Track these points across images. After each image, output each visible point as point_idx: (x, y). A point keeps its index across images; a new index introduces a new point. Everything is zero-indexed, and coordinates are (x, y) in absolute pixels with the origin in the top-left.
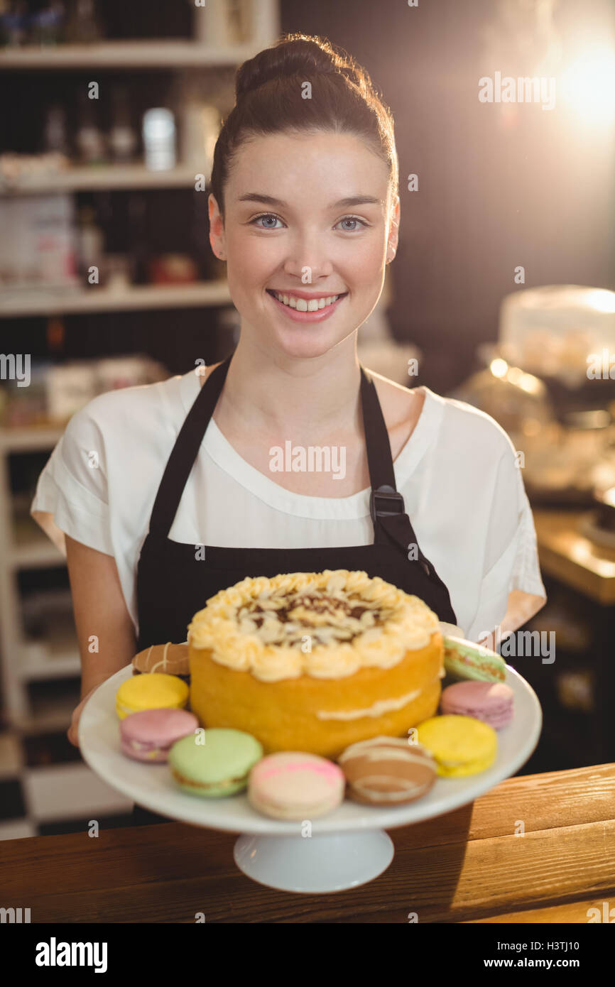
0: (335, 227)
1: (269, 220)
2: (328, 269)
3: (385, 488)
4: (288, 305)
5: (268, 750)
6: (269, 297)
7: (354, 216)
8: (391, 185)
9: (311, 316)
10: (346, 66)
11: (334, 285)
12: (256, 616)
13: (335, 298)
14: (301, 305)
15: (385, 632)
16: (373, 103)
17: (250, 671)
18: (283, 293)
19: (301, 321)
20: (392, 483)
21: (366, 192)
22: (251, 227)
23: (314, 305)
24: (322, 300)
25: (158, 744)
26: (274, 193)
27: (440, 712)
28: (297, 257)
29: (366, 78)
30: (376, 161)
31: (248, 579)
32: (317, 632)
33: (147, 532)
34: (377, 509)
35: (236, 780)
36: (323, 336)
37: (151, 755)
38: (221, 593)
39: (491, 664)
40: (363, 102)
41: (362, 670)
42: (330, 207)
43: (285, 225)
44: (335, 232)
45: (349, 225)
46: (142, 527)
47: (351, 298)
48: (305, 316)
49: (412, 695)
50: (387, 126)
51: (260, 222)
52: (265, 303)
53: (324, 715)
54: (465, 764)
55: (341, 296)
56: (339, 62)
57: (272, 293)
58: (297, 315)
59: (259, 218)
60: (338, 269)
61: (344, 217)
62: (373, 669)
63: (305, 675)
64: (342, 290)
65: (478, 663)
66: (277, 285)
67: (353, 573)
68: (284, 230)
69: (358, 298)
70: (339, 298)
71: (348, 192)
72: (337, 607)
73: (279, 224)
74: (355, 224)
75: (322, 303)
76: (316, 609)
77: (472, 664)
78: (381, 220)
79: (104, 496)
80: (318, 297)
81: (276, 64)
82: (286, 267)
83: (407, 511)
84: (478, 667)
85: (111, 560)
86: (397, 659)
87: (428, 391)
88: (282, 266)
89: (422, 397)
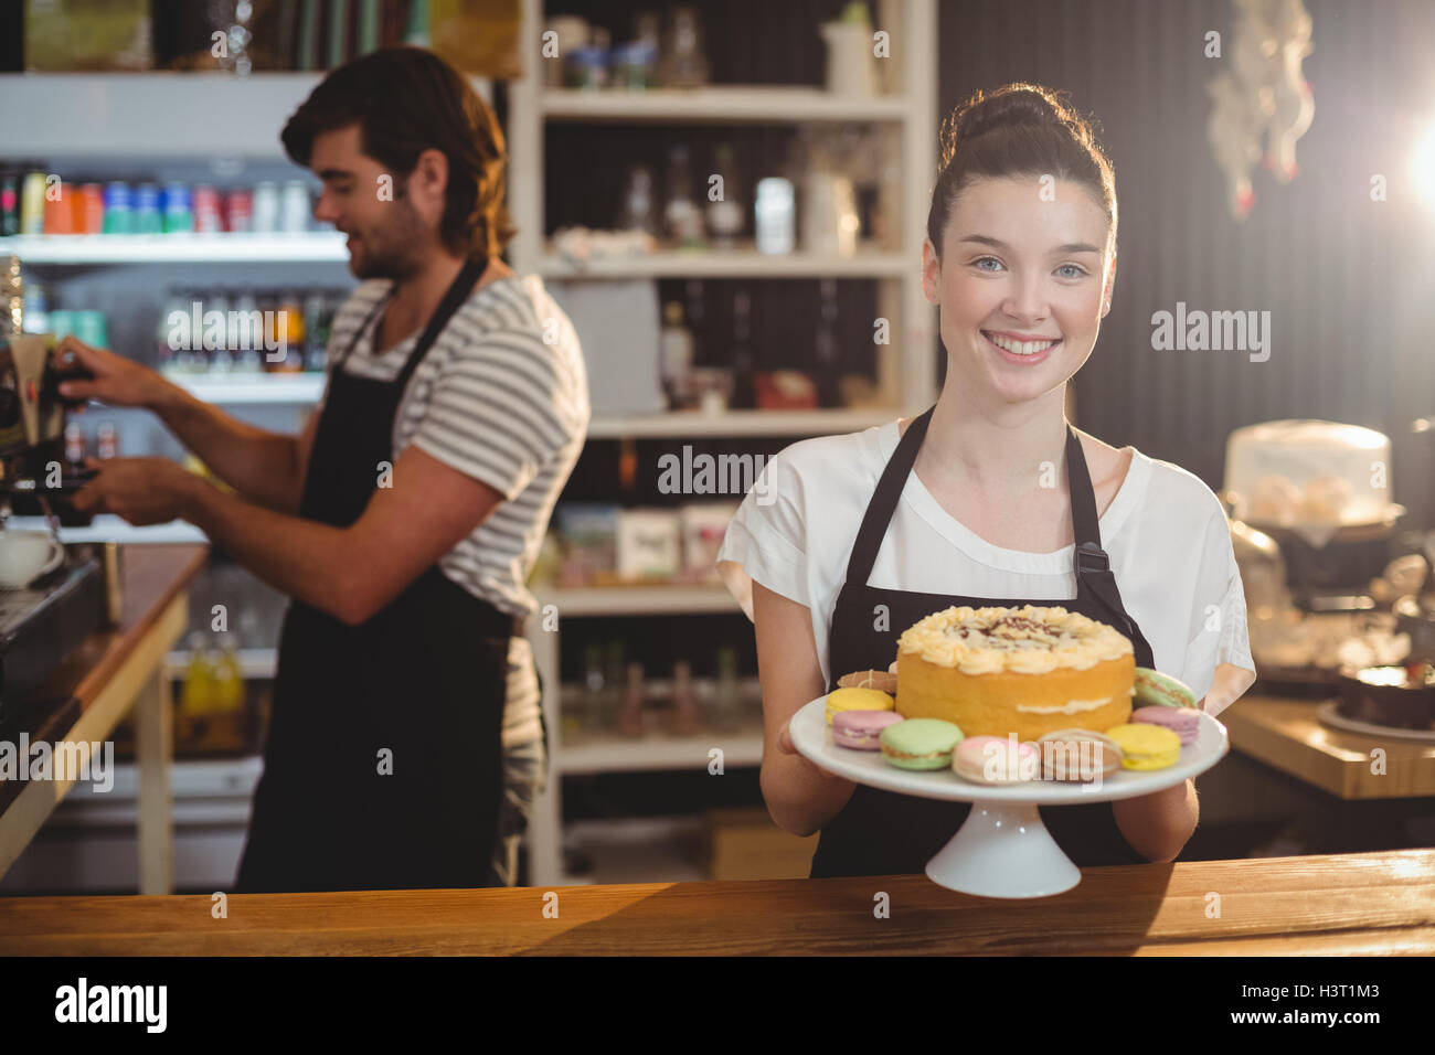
0: (1054, 273)
1: (989, 262)
2: (1046, 312)
3: (1090, 545)
4: (1003, 348)
5: (967, 735)
6: (982, 337)
7: (1075, 264)
8: (1110, 236)
9: (1026, 359)
10: (1068, 118)
11: (1050, 329)
12: (963, 632)
13: (1049, 344)
14: (1017, 347)
15: (1081, 643)
16: (1097, 157)
17: (957, 668)
18: (997, 334)
19: (1014, 362)
20: (1098, 541)
21: (1088, 240)
22: (972, 268)
23: (1029, 348)
24: (1037, 343)
25: (869, 732)
26: (997, 234)
27: (1130, 721)
28: (1016, 300)
29: (1087, 131)
30: (1097, 210)
31: (953, 608)
32: (1018, 642)
33: (844, 580)
34: (1082, 565)
35: (942, 754)
36: (1033, 381)
37: (861, 742)
38: (927, 618)
39: (1182, 692)
40: (1088, 153)
41: (1057, 670)
42: (1051, 252)
43: (1005, 268)
44: (1053, 277)
45: (1067, 272)
46: (839, 576)
47: (1066, 346)
48: (1018, 358)
49: (1103, 701)
50: (1108, 180)
51: (980, 264)
52: (979, 345)
53: (1021, 708)
54: (1148, 756)
55: (1055, 342)
56: (1062, 114)
57: (986, 334)
58: (1011, 357)
59: (978, 261)
60: (1054, 312)
61: (1063, 264)
62: (1069, 670)
63: (1007, 671)
64: (1057, 335)
65: (1169, 690)
66: (992, 326)
67: (1053, 609)
68: (1005, 273)
69: (1072, 344)
70: (1053, 345)
71: (1069, 238)
72: (1036, 627)
73: (999, 267)
74: (1073, 272)
75: (1037, 347)
76: (1018, 626)
77: (1162, 690)
78: (1100, 269)
79: (801, 545)
80: (1034, 340)
81: (1000, 112)
82: (1004, 309)
83: (1112, 568)
84: (1169, 694)
85: (806, 610)
86: (1090, 664)
87: (1135, 450)
88: (1001, 307)
89: (1130, 456)
